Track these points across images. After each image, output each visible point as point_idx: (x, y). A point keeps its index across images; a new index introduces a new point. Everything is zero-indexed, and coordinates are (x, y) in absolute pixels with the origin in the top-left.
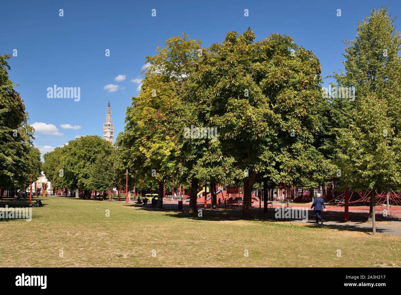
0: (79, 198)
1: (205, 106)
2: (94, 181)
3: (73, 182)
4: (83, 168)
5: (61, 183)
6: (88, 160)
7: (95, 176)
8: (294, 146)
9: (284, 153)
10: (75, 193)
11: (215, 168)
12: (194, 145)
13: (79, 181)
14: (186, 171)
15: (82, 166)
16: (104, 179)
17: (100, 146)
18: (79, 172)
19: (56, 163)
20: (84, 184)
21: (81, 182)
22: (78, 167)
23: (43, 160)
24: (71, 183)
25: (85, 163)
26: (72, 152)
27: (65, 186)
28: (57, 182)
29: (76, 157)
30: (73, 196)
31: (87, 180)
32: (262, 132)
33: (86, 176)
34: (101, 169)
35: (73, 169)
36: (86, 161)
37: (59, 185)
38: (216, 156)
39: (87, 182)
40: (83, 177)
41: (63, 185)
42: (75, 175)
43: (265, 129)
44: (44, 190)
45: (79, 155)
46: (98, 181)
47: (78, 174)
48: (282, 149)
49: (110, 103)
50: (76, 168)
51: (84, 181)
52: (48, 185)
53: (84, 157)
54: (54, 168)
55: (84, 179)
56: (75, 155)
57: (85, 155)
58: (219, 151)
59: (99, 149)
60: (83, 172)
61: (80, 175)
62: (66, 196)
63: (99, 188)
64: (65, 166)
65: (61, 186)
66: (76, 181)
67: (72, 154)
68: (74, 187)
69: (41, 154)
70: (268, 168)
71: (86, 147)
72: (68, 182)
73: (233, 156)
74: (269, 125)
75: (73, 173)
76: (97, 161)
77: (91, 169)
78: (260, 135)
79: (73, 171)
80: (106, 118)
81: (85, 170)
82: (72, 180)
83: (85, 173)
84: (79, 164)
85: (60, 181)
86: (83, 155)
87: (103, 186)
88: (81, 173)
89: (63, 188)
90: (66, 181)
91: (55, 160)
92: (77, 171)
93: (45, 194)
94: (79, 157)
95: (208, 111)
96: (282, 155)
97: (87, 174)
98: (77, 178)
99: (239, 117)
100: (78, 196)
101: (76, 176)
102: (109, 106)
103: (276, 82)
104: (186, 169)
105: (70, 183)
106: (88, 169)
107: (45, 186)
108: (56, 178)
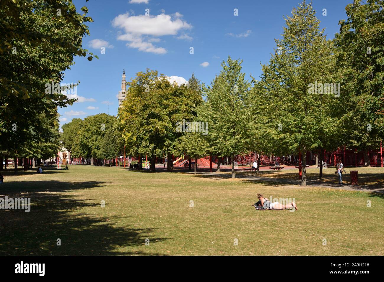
0: (93, 165)
1: (143, 120)
2: (103, 152)
3: (88, 153)
4: (96, 141)
5: (78, 152)
6: (100, 135)
7: (104, 148)
8: (180, 138)
9: (176, 141)
10: (90, 161)
11: (146, 149)
12: (139, 137)
13: (93, 151)
14: (137, 149)
15: (95, 140)
16: (111, 150)
17: (108, 123)
18: (93, 145)
19: (74, 134)
20: (96, 154)
21: (94, 152)
22: (92, 141)
23: (61, 131)
24: (87, 153)
25: (97, 137)
26: (87, 128)
27: (81, 155)
28: (75, 152)
29: (90, 132)
30: (89, 164)
31: (98, 151)
32: (163, 133)
33: (98, 148)
34: (109, 142)
35: (88, 142)
36: (98, 135)
37: (76, 154)
38: (146, 143)
39: (99, 153)
40: (95, 148)
41: (80, 154)
42: (89, 146)
43: (164, 132)
44: (64, 159)
45: (92, 131)
46: (106, 151)
47: (91, 146)
48: (175, 140)
49: (125, 70)
50: (90, 141)
51: (97, 151)
52: (68, 154)
53: (96, 133)
54: (72, 139)
55: (96, 150)
56: (90, 130)
57: (97, 131)
58: (148, 141)
59: (108, 126)
60: (95, 144)
61: (94, 147)
62: (83, 164)
63: (107, 157)
64: (81, 139)
65: (78, 155)
66: (90, 152)
67: (87, 130)
68: (88, 156)
69: (59, 125)
70: (169, 148)
71: (97, 124)
72: (84, 152)
73: (154, 143)
74: (166, 130)
75: (88, 145)
76: (106, 135)
77: (101, 142)
78: (162, 135)
79: (88, 144)
80: (122, 86)
81: (97, 142)
82: (87, 151)
83: (97, 145)
84: (92, 138)
85: (78, 151)
86: (95, 131)
87: (110, 155)
88: (94, 145)
89: (80, 157)
90: (82, 151)
91: (73, 131)
92: (91, 144)
93: (65, 162)
94: (92, 133)
95: (145, 122)
96: (175, 142)
97: (98, 146)
98: (91, 149)
99: (153, 127)
100: (93, 164)
101: (90, 148)
102: (124, 74)
103: (171, 110)
104: (137, 148)
105: (85, 153)
106: (100, 142)
107: (65, 155)
108: (74, 148)
